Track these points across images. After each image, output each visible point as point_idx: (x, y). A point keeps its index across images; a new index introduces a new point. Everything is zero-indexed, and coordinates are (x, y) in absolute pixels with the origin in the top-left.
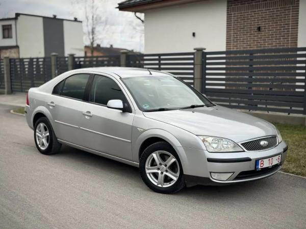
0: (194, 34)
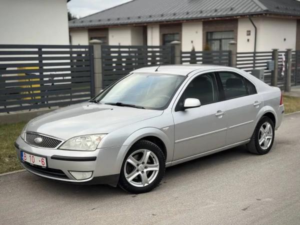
0: (285, 40)
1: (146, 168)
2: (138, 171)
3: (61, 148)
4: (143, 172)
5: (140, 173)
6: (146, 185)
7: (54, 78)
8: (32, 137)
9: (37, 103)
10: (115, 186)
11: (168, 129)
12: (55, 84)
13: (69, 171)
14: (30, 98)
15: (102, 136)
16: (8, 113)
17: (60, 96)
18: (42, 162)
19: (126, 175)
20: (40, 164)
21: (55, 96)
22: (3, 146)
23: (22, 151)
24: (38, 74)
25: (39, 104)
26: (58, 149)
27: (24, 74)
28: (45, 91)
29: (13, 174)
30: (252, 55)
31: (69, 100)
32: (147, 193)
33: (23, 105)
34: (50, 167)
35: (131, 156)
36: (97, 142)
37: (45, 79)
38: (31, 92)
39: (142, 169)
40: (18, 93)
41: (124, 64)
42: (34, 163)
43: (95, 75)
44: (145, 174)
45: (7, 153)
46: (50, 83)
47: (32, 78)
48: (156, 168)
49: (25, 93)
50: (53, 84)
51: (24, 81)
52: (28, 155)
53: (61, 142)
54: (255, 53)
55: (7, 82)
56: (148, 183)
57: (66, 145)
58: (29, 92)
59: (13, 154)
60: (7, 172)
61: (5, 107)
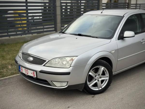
1: (100, 78)
2: (95, 80)
3: (46, 65)
4: (98, 81)
5: (97, 81)
6: (100, 89)
7: (34, 17)
8: (26, 56)
9: (25, 32)
10: (82, 91)
11: (114, 52)
12: (35, 21)
13: (51, 81)
14: (21, 29)
15: (74, 58)
16: (10, 37)
17: (38, 28)
18: (33, 74)
19: (88, 83)
20: (32, 75)
21: (34, 28)
22: (7, 58)
23: (20, 66)
24: (25, 15)
25: (26, 32)
26: (44, 66)
27: (18, 15)
28: (29, 25)
29: (14, 77)
30: (135, 5)
31: (43, 30)
32: (101, 94)
33: (18, 33)
34: (38, 77)
35: (91, 70)
36: (70, 62)
37: (29, 18)
38: (22, 26)
39: (98, 79)
40: (14, 26)
41: (69, 10)
42: (28, 74)
43: (57, 16)
44: (100, 82)
45: (10, 62)
46: (32, 20)
47: (22, 17)
48: (106, 78)
49: (18, 26)
50: (34, 21)
51: (18, 19)
52: (24, 69)
53: (46, 61)
54: (136, 4)
55: (8, 19)
56: (101, 88)
57: (49, 63)
58: (21, 25)
59: (13, 63)
60: (10, 75)
61: (8, 34)
